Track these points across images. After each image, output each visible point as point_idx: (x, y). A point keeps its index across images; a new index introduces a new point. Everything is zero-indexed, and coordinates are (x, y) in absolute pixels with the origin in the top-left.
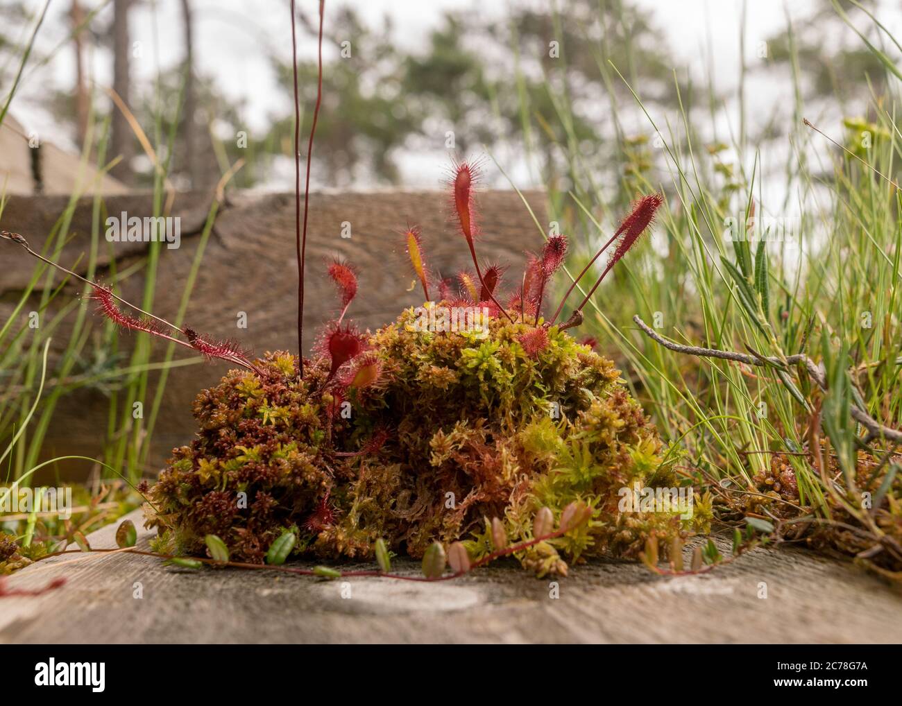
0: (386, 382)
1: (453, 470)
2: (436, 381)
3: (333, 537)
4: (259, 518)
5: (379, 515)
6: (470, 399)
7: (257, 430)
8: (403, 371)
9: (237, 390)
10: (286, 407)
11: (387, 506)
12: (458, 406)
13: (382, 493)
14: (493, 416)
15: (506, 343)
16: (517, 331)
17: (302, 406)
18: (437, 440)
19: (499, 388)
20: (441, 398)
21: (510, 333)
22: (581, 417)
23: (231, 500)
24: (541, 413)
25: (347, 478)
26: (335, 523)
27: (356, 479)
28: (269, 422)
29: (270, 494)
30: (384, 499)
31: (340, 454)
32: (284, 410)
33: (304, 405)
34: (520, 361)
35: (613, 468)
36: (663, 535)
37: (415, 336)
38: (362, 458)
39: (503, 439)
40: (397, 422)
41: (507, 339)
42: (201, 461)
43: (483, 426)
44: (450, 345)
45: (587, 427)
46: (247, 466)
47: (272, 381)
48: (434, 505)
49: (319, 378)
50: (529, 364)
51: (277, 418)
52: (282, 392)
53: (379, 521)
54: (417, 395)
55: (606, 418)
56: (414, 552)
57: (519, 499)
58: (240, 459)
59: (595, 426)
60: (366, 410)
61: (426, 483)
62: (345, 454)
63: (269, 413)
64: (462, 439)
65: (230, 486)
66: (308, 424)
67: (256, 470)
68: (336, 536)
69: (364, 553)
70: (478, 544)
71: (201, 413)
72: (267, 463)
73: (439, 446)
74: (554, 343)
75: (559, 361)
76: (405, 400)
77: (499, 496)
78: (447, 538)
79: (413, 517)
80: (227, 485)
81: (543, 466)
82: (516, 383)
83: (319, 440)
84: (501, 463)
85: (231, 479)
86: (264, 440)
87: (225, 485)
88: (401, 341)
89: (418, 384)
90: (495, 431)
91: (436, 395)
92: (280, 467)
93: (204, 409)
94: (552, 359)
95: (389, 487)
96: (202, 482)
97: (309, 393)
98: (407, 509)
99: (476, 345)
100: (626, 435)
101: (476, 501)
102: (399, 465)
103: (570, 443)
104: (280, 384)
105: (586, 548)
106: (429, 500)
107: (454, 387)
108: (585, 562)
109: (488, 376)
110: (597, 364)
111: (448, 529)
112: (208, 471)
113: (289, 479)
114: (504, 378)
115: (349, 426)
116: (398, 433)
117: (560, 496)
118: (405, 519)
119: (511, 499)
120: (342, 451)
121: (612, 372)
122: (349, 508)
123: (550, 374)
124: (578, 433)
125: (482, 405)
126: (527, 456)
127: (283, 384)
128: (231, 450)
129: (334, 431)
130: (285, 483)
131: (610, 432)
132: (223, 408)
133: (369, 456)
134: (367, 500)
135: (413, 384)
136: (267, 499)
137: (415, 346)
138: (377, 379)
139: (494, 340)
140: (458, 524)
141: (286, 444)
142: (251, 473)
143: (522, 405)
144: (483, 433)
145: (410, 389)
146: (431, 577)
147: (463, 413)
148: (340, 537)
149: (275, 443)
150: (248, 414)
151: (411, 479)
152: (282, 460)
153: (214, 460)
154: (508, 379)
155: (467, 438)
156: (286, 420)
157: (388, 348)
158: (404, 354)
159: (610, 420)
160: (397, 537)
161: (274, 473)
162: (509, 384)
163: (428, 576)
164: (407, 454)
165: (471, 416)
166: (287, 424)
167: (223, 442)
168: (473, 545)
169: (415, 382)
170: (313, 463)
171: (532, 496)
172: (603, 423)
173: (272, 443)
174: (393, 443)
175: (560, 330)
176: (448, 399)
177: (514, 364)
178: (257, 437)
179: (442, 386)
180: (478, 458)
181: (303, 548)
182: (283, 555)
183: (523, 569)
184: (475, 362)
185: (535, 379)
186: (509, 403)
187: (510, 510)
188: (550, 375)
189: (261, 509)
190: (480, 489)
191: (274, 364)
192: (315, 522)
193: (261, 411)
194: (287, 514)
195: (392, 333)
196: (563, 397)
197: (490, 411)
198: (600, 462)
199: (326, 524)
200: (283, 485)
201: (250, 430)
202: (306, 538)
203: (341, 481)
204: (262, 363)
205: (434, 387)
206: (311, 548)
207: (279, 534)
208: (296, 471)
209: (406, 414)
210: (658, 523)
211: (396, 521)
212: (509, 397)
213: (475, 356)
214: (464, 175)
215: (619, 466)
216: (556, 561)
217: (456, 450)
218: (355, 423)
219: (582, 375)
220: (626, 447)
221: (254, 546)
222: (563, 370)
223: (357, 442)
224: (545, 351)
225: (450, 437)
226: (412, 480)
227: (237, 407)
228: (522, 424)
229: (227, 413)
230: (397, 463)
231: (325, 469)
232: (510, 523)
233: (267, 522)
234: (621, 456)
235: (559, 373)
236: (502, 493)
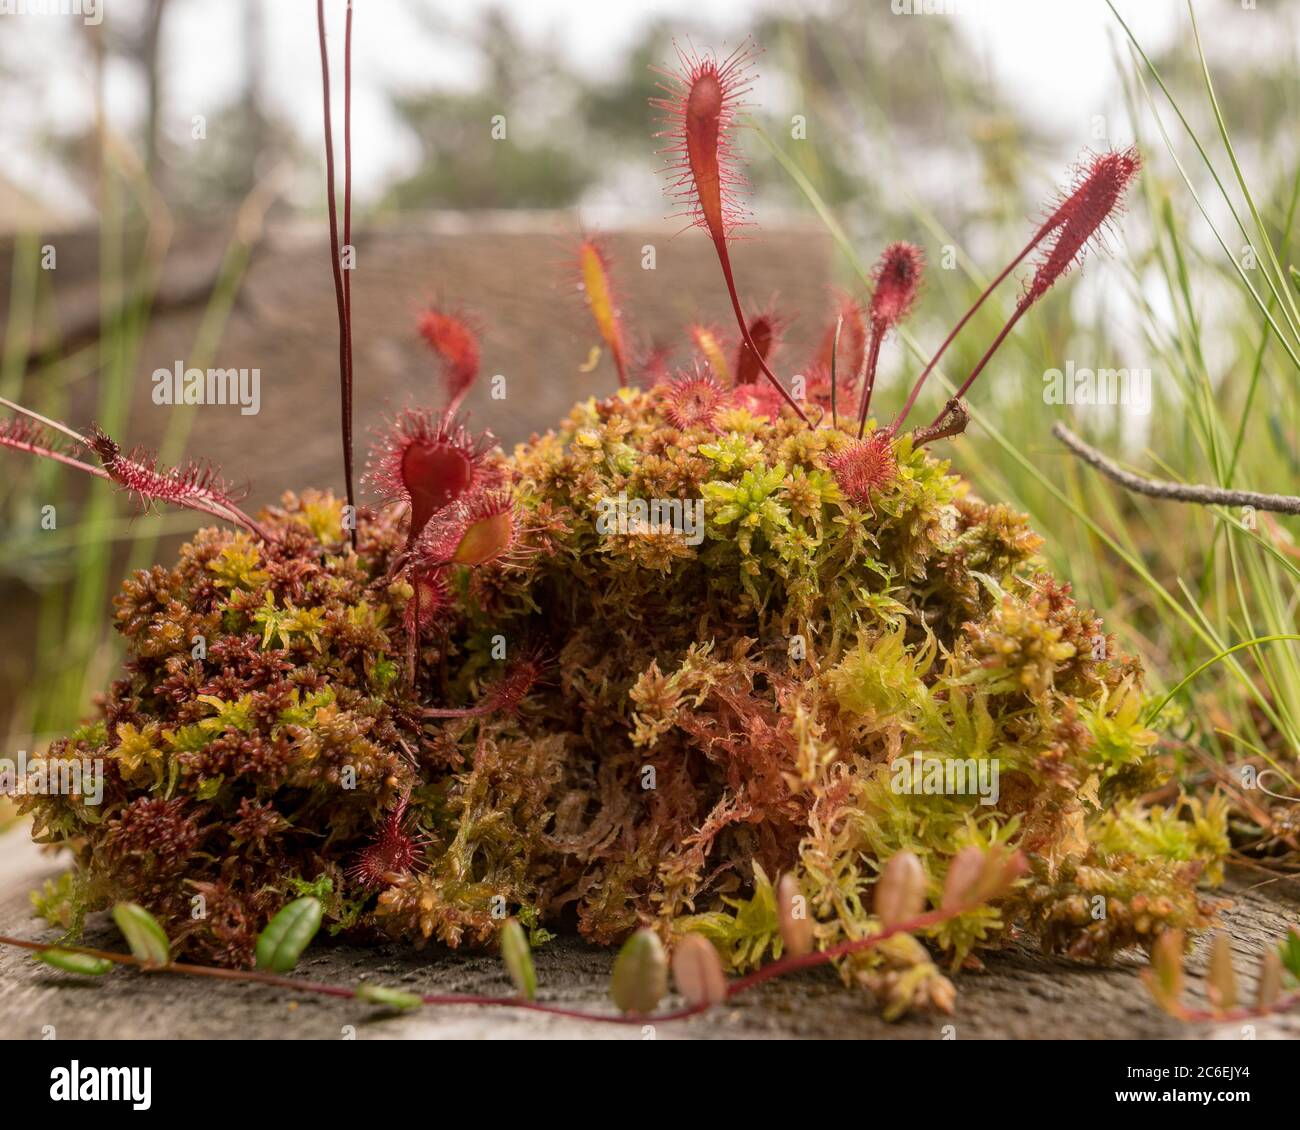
0: (533, 554)
1: (679, 750)
2: (644, 554)
3: (413, 902)
4: (248, 855)
5: (516, 848)
6: (719, 594)
7: (249, 659)
8: (571, 531)
9: (211, 573)
10: (315, 610)
11: (535, 828)
12: (692, 609)
13: (524, 799)
14: (768, 632)
15: (799, 470)
16: (823, 445)
17: (351, 607)
18: (645, 687)
19: (785, 571)
20: (656, 592)
21: (808, 450)
22: (971, 637)
23: (185, 817)
24: (875, 626)
25: (449, 765)
26: (417, 869)
27: (468, 767)
28: (276, 643)
29: (270, 804)
30: (528, 812)
31: (433, 712)
32: (312, 616)
33: (355, 605)
34: (830, 511)
35: (1048, 753)
36: (1163, 910)
37: (598, 456)
38: (482, 721)
39: (792, 684)
40: (559, 643)
41: (801, 461)
42: (123, 729)
43: (748, 655)
44: (677, 475)
45: (989, 659)
46: (221, 741)
47: (287, 553)
48: (637, 825)
49: (392, 547)
50: (852, 516)
51: (293, 635)
52: (309, 576)
53: (517, 861)
54: (602, 586)
55: (1032, 640)
56: (593, 933)
57: (831, 821)
58: (207, 724)
59: (1007, 657)
60: (492, 618)
61: (619, 775)
62: (445, 712)
63: (277, 622)
64: (702, 683)
65: (183, 786)
66: (362, 647)
67: (239, 751)
68: (419, 899)
69: (481, 938)
70: (738, 924)
71: (131, 620)
72: (265, 734)
73: (651, 700)
74: (906, 473)
75: (916, 512)
76: (576, 596)
77: (782, 810)
78: (667, 909)
79: (591, 850)
80: (179, 782)
81: (875, 743)
82: (823, 558)
83: (386, 683)
84: (794, 741)
85: (186, 771)
86: (262, 683)
87: (172, 784)
88: (568, 468)
89: (604, 559)
90: (773, 665)
91: (642, 584)
92: (296, 744)
93: (137, 612)
94: (901, 507)
95: (541, 786)
96: (125, 776)
97: (370, 581)
98: (578, 833)
99: (734, 475)
100: (1072, 676)
101: (732, 821)
102: (562, 737)
103: (945, 696)
104: (305, 559)
105: (983, 935)
106: (625, 815)
107: (684, 567)
108: (982, 966)
109: (761, 544)
110: (995, 519)
111: (672, 888)
112: (137, 750)
113: (315, 772)
114: (798, 547)
115: (454, 651)
116: (561, 667)
117: (923, 815)
118: (574, 855)
119: (813, 821)
120: (439, 706)
121: (1030, 538)
122: (450, 835)
123: (895, 540)
124: (964, 672)
125: (746, 607)
126: (845, 722)
127: (313, 560)
128: (190, 705)
129: (420, 662)
130: (307, 779)
131: (1041, 671)
132: (177, 612)
133: (497, 716)
134: (491, 815)
135: (593, 559)
136: (263, 816)
137: (598, 477)
138: (512, 547)
139: (773, 465)
140: (693, 876)
141: (312, 692)
142: (229, 758)
143: (831, 607)
144: (747, 669)
145: (586, 572)
146: (631, 1014)
147: (703, 625)
148: (428, 903)
149: (288, 691)
150: (232, 623)
151: (588, 765)
152: (300, 729)
153: (152, 727)
154: (805, 549)
155: (712, 681)
156: (315, 639)
157: (539, 482)
158: (575, 494)
159: (1043, 644)
160: (558, 893)
161: (280, 758)
162: (806, 560)
163: (624, 1008)
164: (579, 713)
165: (720, 632)
166: (317, 646)
167: (174, 686)
168: (725, 924)
169: (598, 555)
170: (371, 735)
171: (860, 813)
172: (1027, 652)
173: (278, 690)
174: (549, 688)
175: (916, 445)
176: (669, 595)
177: (817, 516)
178: (247, 676)
179: (658, 564)
180: (736, 725)
181: (348, 920)
182: (292, 950)
183: (841, 983)
184: (732, 512)
185: (864, 551)
186: (807, 604)
187: (808, 847)
188: (895, 542)
189: (250, 838)
190: (740, 794)
191: (299, 518)
192: (376, 866)
193: (259, 617)
194: (315, 844)
195: (549, 452)
196: (919, 593)
197: (762, 623)
198: (1012, 738)
199: (398, 871)
200: (299, 784)
201: (234, 661)
202: (359, 895)
203: (434, 772)
204: (276, 517)
205: (640, 568)
206: (366, 921)
207: (292, 895)
208: (330, 753)
209: (579, 625)
210: (1145, 878)
211: (554, 859)
212: (806, 591)
213: (730, 497)
214: (706, 89)
215: (1061, 748)
216: (928, 978)
217: (689, 709)
218: (469, 644)
219: (964, 545)
220: (1073, 704)
221: (233, 923)
222: (925, 531)
223: (473, 687)
224: (884, 487)
225: (674, 680)
226: (589, 769)
227: (209, 609)
228: (833, 650)
229: (185, 623)
230: (557, 732)
231: (398, 748)
232: (809, 876)
233: (269, 863)
234: (1065, 725)
235: (916, 539)
236: (790, 805)
